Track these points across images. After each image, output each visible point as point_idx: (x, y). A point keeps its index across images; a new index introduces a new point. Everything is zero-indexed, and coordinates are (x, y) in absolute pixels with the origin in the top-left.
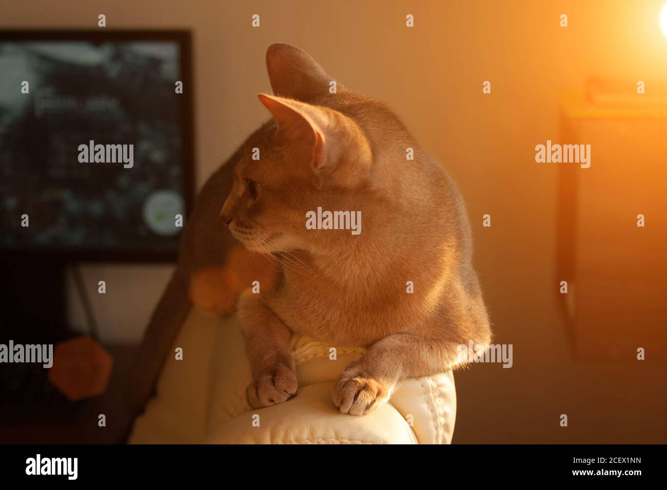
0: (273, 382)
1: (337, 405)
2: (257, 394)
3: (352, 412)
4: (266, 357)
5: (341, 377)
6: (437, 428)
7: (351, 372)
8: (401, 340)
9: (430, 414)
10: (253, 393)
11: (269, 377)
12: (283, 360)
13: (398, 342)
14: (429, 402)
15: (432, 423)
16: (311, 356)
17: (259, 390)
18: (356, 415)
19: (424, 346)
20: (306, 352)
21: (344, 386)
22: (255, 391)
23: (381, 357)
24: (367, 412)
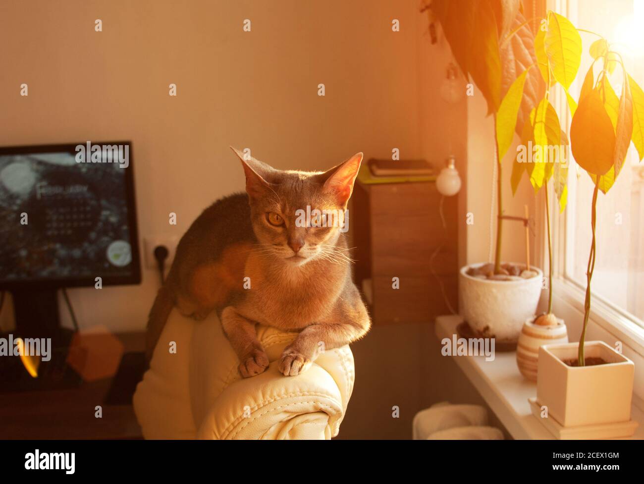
0: (255, 361)
1: (282, 372)
2: (247, 369)
3: (291, 374)
4: (247, 347)
5: (282, 355)
6: (348, 380)
7: (288, 352)
8: (315, 328)
9: (343, 371)
10: (244, 369)
11: (252, 358)
12: (258, 347)
13: (313, 330)
14: (342, 364)
15: (345, 377)
16: (272, 344)
17: (248, 367)
18: (294, 376)
19: (330, 329)
20: (269, 341)
21: (284, 360)
22: (245, 368)
23: (304, 340)
24: (300, 372)
